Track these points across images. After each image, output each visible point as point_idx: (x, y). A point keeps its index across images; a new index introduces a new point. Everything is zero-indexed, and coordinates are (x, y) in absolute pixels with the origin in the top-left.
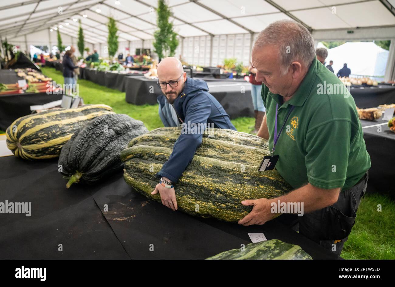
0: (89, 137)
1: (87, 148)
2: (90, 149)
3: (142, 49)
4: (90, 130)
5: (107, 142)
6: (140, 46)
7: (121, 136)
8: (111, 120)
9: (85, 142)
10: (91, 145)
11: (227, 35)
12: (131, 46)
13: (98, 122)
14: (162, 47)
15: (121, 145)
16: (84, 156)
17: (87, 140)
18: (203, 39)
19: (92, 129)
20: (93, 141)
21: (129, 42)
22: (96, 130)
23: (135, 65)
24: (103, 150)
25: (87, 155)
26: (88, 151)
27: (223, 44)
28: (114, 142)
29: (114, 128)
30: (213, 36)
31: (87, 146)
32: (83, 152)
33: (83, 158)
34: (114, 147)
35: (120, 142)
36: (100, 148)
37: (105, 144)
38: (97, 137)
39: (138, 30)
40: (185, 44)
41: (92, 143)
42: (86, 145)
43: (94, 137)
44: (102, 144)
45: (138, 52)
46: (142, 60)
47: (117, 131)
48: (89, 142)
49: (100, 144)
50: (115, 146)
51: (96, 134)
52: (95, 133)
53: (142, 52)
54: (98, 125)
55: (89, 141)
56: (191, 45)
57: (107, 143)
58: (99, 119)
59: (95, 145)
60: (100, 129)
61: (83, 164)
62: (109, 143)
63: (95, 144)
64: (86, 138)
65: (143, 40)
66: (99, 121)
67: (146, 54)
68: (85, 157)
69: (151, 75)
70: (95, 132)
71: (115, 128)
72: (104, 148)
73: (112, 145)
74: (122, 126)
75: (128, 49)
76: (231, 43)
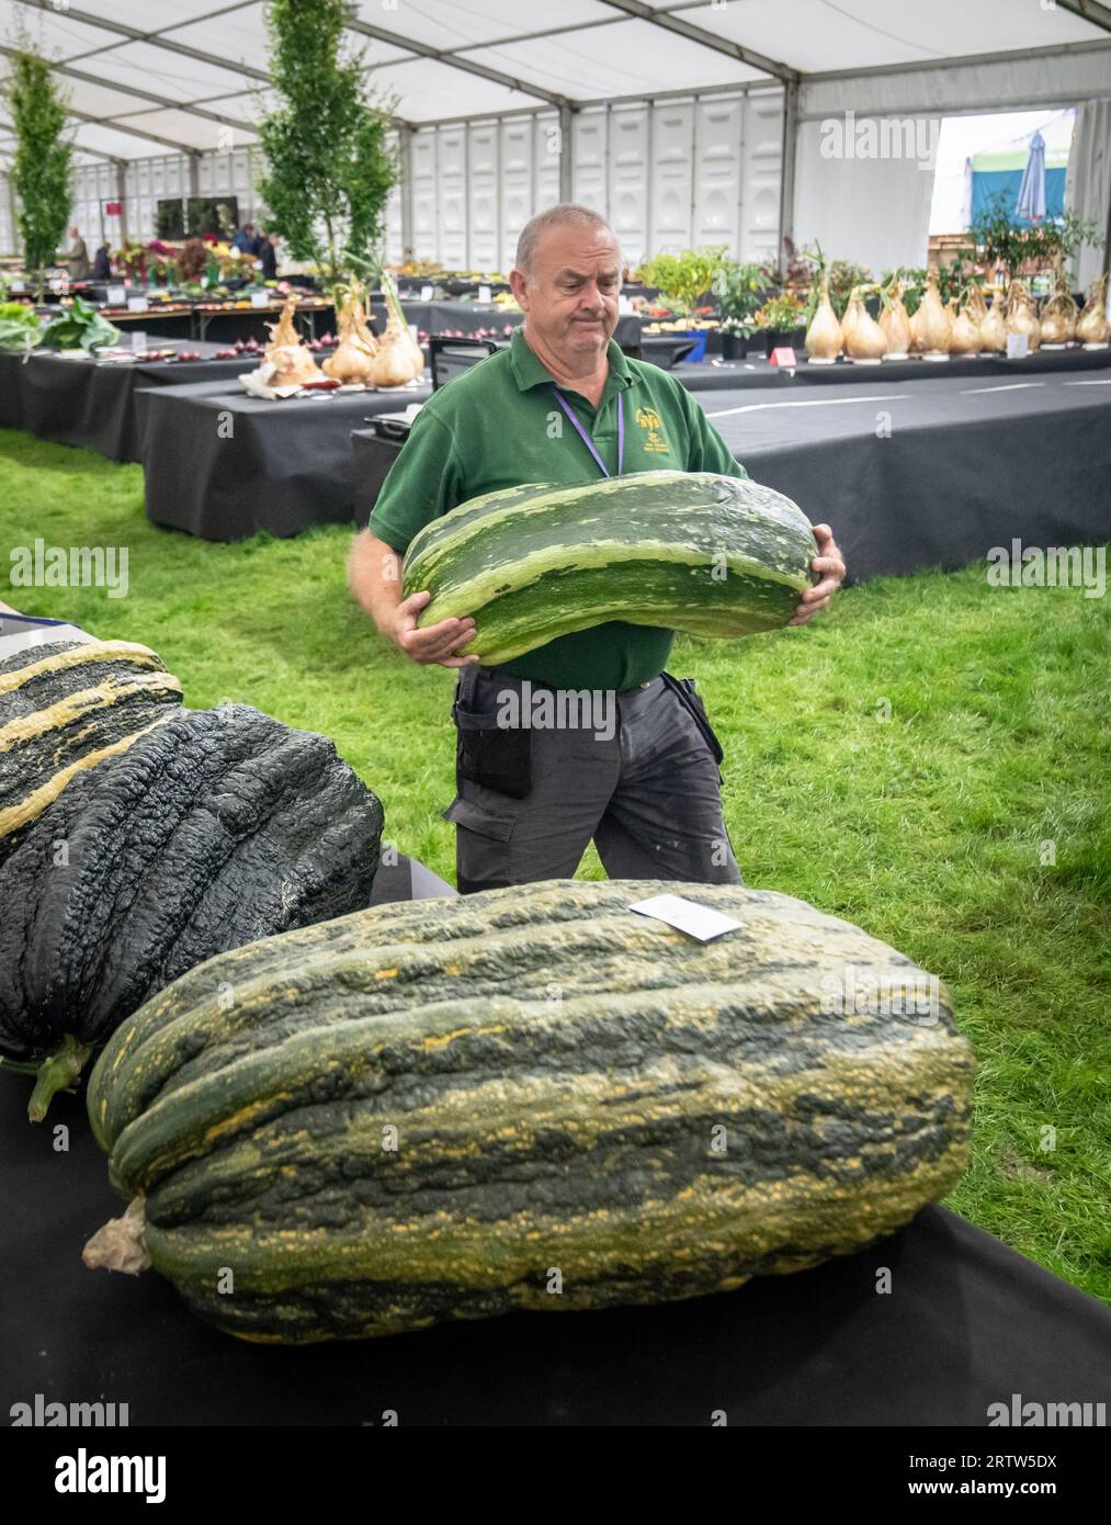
0: (113, 868)
1: (109, 922)
2: (126, 930)
3: (191, 201)
4: (111, 826)
5: (198, 883)
6: (179, 189)
7: (251, 836)
8: (191, 756)
9: (99, 893)
10: (128, 909)
11: (650, 100)
12: (130, 191)
13: (140, 779)
14: (307, 200)
15: (259, 890)
16: (102, 967)
17: (106, 884)
18: (522, 127)
19: (120, 820)
20: (132, 882)
21: (122, 165)
22: (135, 825)
23: (166, 298)
24: (183, 928)
25: (116, 961)
26: (119, 942)
27: (630, 150)
28: (227, 880)
29: (215, 799)
30: (570, 108)
31: (111, 915)
32: (95, 944)
33: (100, 977)
34: (232, 904)
35: (252, 875)
36: (171, 919)
37: (188, 898)
38: (150, 860)
39: (168, 104)
40: (421, 165)
41: (130, 894)
42: (103, 910)
43: (136, 860)
44: (177, 900)
45: (169, 219)
46: (196, 265)
47: (233, 816)
48: (116, 894)
49: (171, 900)
50: (234, 898)
51: (141, 848)
52: (136, 844)
53: (194, 220)
54: (142, 794)
55: (114, 889)
56: (454, 165)
57: (199, 890)
58: (143, 765)
59: (147, 907)
60: (157, 818)
61: (99, 1007)
62: (205, 887)
63: (149, 900)
64: (99, 872)
65: (196, 154)
66: (144, 773)
67: (217, 234)
68: (108, 971)
69: (274, 380)
70: (137, 839)
71: (220, 800)
72: (187, 916)
73: (221, 895)
74: (251, 786)
75: (117, 209)
76: (672, 145)
